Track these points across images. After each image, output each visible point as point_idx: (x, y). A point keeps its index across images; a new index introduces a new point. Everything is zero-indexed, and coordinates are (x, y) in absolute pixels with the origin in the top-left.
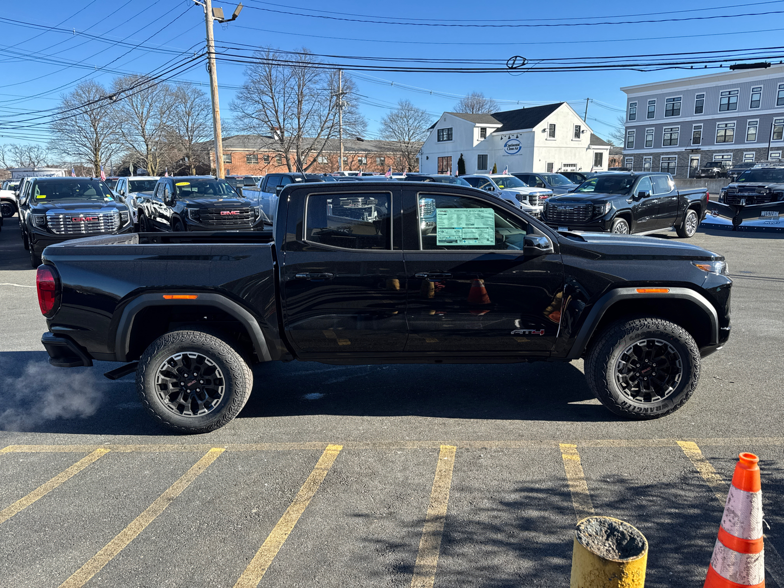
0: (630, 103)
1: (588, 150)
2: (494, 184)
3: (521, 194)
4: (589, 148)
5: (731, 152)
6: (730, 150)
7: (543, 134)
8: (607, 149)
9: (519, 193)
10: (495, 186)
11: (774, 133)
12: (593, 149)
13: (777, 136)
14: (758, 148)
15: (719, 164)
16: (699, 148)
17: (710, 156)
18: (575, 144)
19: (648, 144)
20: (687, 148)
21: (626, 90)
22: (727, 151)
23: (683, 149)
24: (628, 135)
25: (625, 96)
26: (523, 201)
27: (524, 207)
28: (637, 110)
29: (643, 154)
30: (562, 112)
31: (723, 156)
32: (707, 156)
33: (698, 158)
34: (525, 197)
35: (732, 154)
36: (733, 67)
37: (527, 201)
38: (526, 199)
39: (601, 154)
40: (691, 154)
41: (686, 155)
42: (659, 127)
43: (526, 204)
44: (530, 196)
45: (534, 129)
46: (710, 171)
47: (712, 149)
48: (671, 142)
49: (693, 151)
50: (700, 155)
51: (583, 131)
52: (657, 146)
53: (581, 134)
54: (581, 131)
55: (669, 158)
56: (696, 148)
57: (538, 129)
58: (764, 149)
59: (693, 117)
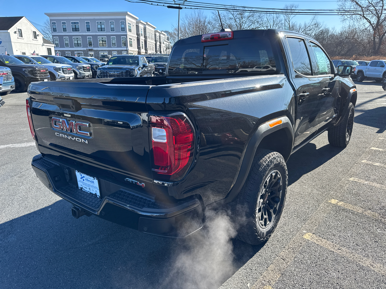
0: (52, 22)
1: (43, 46)
2: (34, 61)
3: (57, 67)
4: (43, 45)
5: (107, 51)
6: (106, 50)
7: (15, 34)
8: (53, 46)
9: (55, 66)
10: (35, 62)
11: (123, 43)
12: (46, 46)
13: (124, 45)
14: (118, 50)
15: (106, 56)
16: (92, 48)
17: (98, 53)
18: (34, 42)
19: (67, 45)
20: (87, 48)
21: (49, 15)
22: (105, 51)
23: (85, 49)
24: (54, 40)
25: (48, 18)
26: (59, 71)
27: (61, 75)
28: (56, 26)
29: (65, 50)
30: (24, 22)
31: (104, 53)
32: (96, 53)
33: (92, 53)
34: (59, 69)
35: (107, 52)
36: (169, 7)
37: (61, 72)
38: (60, 70)
39: (50, 49)
40: (89, 51)
41: (87, 52)
42: (70, 37)
43: (61, 73)
44: (62, 69)
45: (9, 31)
46: (104, 59)
47: (98, 50)
48: (78, 45)
49: (90, 50)
50: (93, 52)
51: (38, 35)
52: (72, 47)
53: (37, 37)
54: (37, 35)
55: (79, 53)
56: (91, 48)
57: (11, 31)
58: (120, 51)
59: (86, 33)
